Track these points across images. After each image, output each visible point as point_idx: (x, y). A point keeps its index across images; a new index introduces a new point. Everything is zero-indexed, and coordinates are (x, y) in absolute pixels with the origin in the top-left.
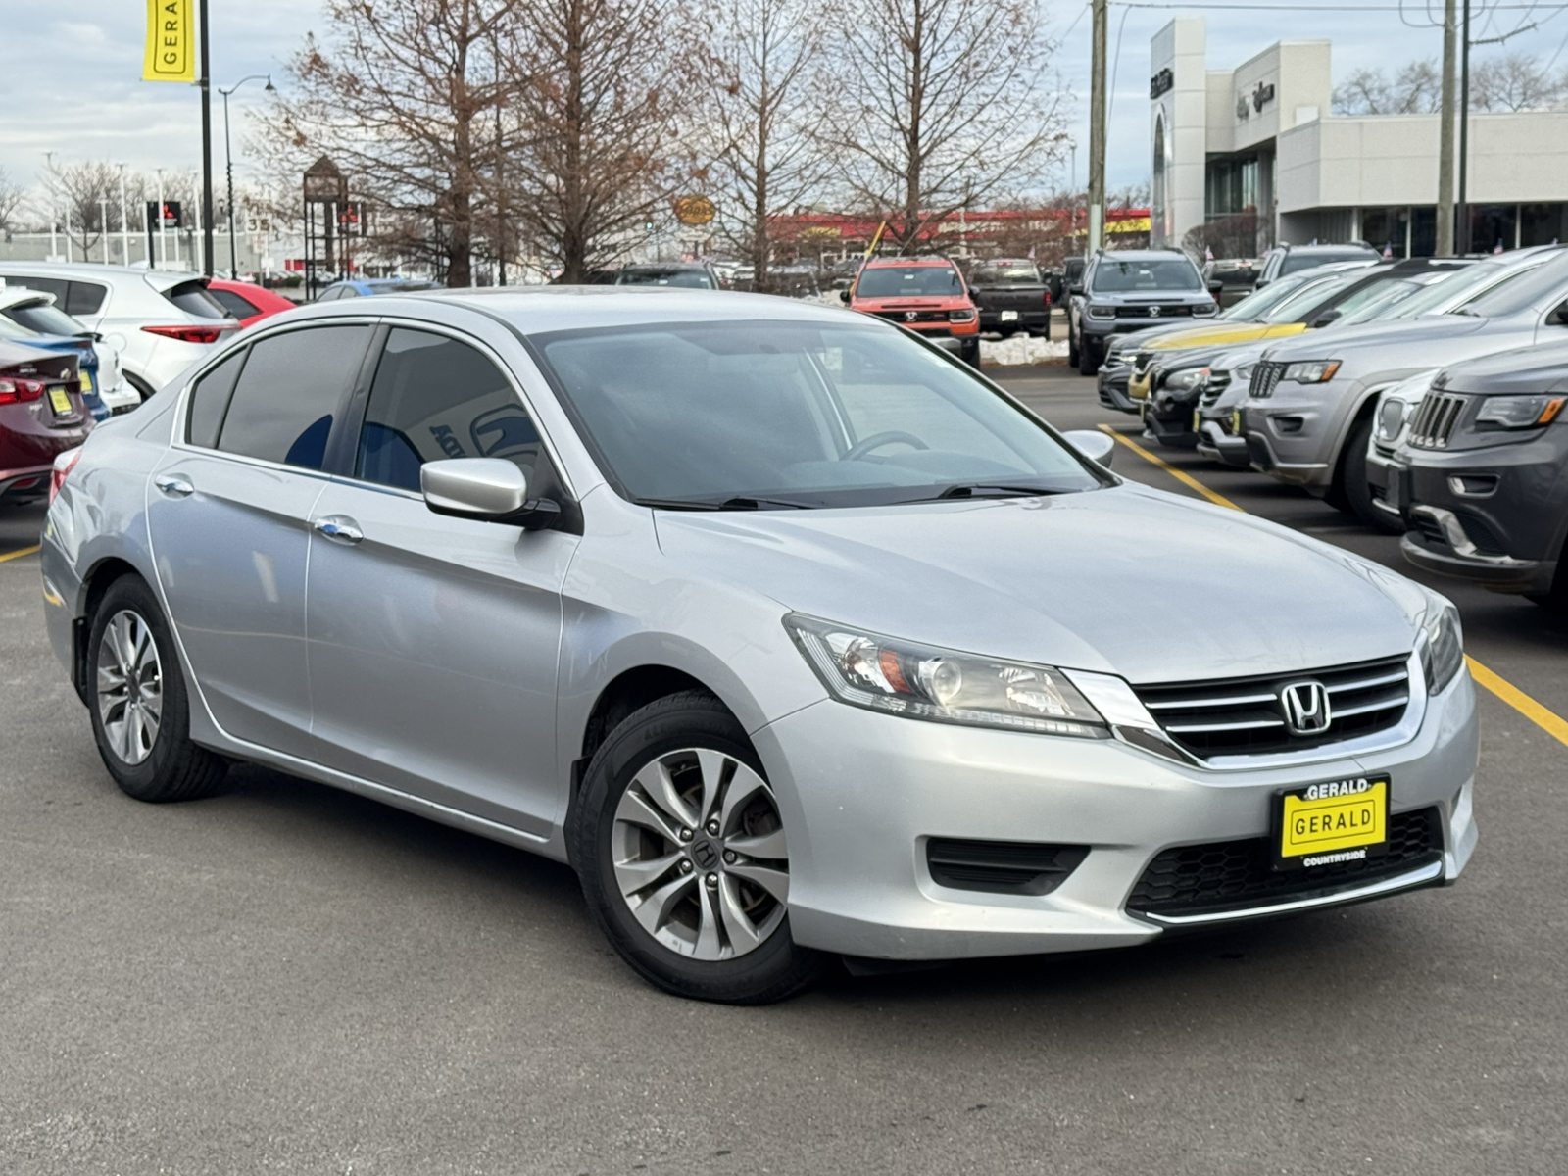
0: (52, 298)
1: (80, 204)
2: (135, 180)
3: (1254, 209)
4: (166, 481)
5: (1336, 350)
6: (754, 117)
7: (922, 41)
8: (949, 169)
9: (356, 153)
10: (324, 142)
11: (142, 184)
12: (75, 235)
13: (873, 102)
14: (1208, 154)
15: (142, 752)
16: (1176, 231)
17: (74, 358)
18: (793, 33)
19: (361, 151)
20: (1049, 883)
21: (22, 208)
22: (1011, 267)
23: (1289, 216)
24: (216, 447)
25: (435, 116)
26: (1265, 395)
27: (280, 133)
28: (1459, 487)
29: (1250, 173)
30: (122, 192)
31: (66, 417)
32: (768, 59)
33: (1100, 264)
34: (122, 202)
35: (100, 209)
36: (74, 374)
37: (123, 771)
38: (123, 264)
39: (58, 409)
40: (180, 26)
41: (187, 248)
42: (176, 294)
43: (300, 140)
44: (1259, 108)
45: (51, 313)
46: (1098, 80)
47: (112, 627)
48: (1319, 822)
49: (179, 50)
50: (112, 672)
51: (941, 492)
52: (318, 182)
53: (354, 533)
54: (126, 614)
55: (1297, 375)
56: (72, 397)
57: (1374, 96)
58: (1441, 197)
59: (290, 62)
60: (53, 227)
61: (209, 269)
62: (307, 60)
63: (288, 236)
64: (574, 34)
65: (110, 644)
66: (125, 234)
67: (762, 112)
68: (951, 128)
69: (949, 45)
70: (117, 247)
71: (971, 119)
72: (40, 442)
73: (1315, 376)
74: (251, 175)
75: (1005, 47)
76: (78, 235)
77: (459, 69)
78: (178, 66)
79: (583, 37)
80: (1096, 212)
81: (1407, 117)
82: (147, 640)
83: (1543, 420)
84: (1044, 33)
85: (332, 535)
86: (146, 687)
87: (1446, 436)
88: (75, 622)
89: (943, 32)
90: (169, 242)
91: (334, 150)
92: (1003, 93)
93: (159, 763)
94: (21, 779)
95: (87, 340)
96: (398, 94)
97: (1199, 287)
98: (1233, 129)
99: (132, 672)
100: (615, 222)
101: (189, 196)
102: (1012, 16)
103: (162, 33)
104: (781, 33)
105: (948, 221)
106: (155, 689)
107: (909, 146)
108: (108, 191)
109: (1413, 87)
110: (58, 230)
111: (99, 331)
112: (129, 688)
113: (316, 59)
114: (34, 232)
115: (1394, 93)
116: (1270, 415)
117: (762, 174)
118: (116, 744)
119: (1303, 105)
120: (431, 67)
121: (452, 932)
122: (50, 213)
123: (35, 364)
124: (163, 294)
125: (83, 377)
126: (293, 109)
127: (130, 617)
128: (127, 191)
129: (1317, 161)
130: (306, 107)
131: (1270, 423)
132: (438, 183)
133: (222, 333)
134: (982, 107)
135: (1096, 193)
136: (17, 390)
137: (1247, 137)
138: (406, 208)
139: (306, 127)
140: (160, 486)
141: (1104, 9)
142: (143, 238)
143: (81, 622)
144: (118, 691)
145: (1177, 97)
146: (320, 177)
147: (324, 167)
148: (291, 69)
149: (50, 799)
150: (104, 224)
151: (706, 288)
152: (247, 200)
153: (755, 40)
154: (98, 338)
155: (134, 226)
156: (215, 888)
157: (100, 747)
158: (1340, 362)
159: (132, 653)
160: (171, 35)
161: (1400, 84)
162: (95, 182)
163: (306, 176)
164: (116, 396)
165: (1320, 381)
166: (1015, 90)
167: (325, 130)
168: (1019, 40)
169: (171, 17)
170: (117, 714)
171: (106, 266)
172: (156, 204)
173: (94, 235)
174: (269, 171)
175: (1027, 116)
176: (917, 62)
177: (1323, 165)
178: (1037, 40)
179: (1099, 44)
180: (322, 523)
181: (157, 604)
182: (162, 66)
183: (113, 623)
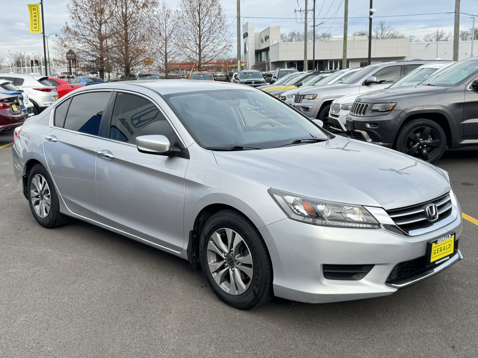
0: (11, 82)
1: (16, 61)
2: (28, 56)
3: (264, 61)
4: (49, 137)
5: (316, 92)
6: (164, 42)
7: (201, 25)
8: (207, 53)
9: (78, 49)
10: (71, 46)
11: (29, 56)
12: (15, 68)
13: (190, 38)
14: (255, 50)
15: (45, 214)
16: (249, 66)
17: (17, 97)
18: (171, 23)
19: (79, 48)
20: (361, 276)
21: (4, 62)
22: (218, 73)
23: (273, 63)
24: (64, 127)
25: (95, 41)
26: (299, 102)
27: (61, 45)
28: (368, 126)
29: (263, 54)
30: (25, 58)
31: (16, 112)
32: (166, 29)
33: (241, 73)
34: (25, 60)
35: (20, 62)
36: (18, 101)
37: (40, 220)
38: (26, 73)
39: (14, 110)
40: (37, 20)
41: (40, 70)
42: (41, 80)
43: (65, 46)
44: (266, 41)
45: (11, 86)
46: (239, 34)
47: (34, 179)
48: (439, 250)
49: (37, 26)
50: (35, 191)
51: (293, 142)
52: (70, 55)
53: (111, 156)
54: (38, 175)
55: (307, 98)
56: (18, 106)
57: (284, 39)
58: (305, 59)
59: (62, 29)
60: (11, 66)
61: (46, 75)
62: (66, 28)
63: (64, 67)
64: (126, 23)
65: (34, 183)
66: (26, 67)
67: (166, 40)
68: (207, 44)
69: (207, 26)
70: (25, 70)
71: (212, 42)
72: (10, 118)
73: (311, 98)
74: (55, 54)
75: (218, 26)
76: (16, 68)
77: (100, 30)
78: (37, 29)
79: (128, 23)
80: (239, 61)
81: (291, 43)
82: (45, 183)
83: (390, 109)
84: (226, 23)
85: (103, 156)
86: (46, 196)
87: (364, 114)
88: (23, 177)
89: (205, 23)
90: (36, 69)
91: (73, 48)
92: (218, 36)
93: (51, 218)
94: (10, 221)
95: (20, 92)
96: (87, 36)
97: (262, 78)
98: (260, 45)
99: (41, 191)
100: (136, 64)
101: (40, 59)
102: (220, 19)
103: (33, 22)
104: (169, 23)
105: (207, 64)
106: (48, 197)
107: (199, 48)
108: (22, 58)
109: (292, 37)
110: (12, 67)
111: (23, 90)
112: (41, 196)
113: (68, 28)
114: (7, 67)
115: (288, 38)
116: (301, 107)
117: (166, 54)
118: (38, 212)
119: (275, 40)
120: (94, 30)
121: (150, 279)
122: (10, 63)
123: (8, 99)
124: (38, 81)
125: (20, 101)
126: (63, 39)
127: (39, 176)
128: (26, 58)
129: (278, 52)
130: (66, 39)
131: (301, 109)
132: (97, 56)
133: (52, 90)
134: (214, 39)
135: (239, 58)
136: (3, 105)
137: (263, 47)
138: (90, 61)
139: (67, 43)
140: (47, 139)
141: (239, 18)
142: (30, 68)
143: (25, 177)
144: (37, 197)
145: (249, 38)
146: (70, 54)
147: (71, 52)
148: (62, 30)
149: (19, 228)
150: (22, 65)
151: (158, 79)
152: (54, 59)
153: (163, 25)
154: (23, 92)
155: (28, 65)
156: (72, 263)
157: (33, 213)
158: (317, 94)
159: (41, 186)
160: (35, 22)
161: (289, 36)
162: (19, 56)
163: (67, 54)
164: (28, 105)
165: (313, 99)
166: (220, 35)
167: (71, 44)
168: (221, 25)
169: (35, 18)
170: (37, 203)
171: (22, 74)
172: (33, 61)
173: (19, 68)
174: (59, 53)
175: (223, 41)
176: (200, 29)
177: (280, 52)
178: (225, 25)
179: (239, 26)
180: (100, 152)
181: (48, 173)
182: (34, 29)
183: (35, 178)
